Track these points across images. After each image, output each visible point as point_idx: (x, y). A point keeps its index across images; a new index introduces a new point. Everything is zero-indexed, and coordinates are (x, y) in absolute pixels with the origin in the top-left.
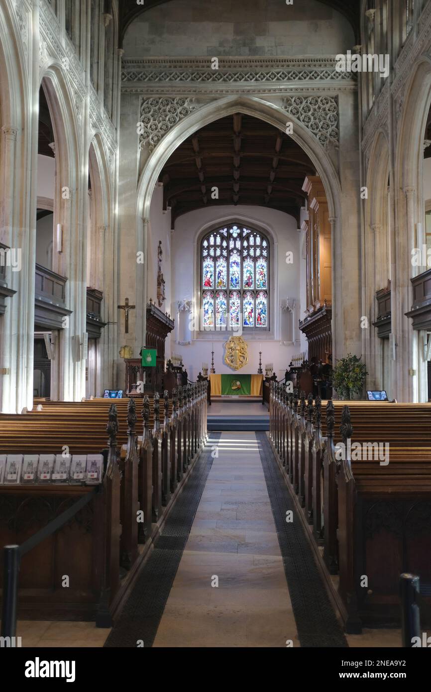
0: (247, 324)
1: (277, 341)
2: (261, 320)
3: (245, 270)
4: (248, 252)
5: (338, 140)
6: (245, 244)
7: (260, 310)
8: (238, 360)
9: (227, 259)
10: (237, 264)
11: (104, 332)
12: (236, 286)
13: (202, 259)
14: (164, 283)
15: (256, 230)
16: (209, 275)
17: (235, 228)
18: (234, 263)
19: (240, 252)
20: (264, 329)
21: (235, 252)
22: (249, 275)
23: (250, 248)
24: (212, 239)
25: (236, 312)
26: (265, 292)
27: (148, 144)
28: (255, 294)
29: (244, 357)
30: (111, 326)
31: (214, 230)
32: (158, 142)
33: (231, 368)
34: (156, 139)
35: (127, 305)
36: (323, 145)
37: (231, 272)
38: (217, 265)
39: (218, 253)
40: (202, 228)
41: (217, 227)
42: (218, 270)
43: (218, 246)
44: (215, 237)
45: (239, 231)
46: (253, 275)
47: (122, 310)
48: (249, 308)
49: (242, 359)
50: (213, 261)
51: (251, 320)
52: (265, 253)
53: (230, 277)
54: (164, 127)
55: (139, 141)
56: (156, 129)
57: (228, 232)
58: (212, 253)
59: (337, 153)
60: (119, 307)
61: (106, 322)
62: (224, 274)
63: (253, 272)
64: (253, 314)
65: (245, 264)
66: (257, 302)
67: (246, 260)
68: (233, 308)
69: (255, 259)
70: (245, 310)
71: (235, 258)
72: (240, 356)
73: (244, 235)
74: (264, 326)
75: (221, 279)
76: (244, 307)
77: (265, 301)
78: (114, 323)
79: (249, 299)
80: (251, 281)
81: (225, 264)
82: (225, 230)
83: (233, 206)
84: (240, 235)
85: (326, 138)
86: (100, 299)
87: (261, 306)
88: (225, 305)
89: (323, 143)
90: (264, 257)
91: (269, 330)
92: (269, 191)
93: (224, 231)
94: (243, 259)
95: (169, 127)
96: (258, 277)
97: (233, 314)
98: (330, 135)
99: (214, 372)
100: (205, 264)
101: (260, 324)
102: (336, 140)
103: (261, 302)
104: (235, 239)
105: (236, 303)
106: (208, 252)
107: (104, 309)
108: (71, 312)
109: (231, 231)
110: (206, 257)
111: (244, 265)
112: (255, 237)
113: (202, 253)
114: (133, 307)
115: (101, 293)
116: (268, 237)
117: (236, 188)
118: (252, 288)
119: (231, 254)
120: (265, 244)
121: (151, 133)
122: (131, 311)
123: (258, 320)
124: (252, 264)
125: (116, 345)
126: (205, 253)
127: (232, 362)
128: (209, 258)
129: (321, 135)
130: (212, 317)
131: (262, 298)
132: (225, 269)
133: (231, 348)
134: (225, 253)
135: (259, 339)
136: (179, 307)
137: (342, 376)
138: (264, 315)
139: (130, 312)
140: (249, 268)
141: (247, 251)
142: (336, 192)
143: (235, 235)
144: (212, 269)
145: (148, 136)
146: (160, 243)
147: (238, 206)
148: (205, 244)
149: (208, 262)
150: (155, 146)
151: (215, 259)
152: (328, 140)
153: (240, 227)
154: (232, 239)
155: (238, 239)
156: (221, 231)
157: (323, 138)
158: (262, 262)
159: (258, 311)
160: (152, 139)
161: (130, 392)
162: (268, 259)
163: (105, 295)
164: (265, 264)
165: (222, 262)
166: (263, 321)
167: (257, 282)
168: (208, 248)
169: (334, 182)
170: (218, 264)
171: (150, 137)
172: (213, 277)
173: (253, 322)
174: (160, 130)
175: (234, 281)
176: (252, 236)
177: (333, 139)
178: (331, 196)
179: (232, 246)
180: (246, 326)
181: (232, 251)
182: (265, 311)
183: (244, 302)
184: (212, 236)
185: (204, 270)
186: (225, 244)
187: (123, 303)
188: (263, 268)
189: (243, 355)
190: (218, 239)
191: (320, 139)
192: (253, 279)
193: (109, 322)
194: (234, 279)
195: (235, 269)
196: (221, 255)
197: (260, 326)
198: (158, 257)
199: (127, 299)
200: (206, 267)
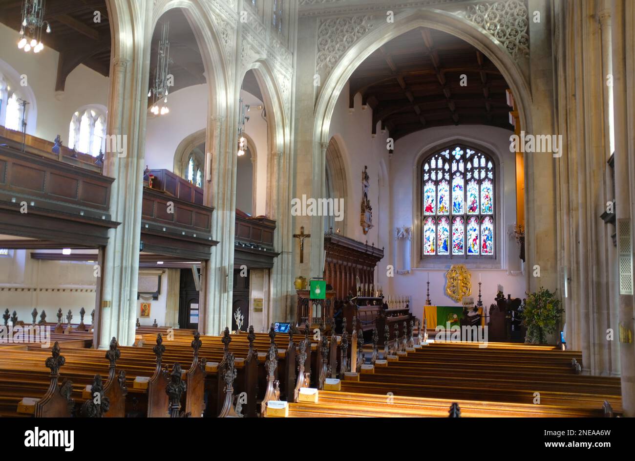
0: (471, 252)
1: (503, 270)
2: (486, 248)
3: (469, 194)
4: (472, 175)
5: (528, 47)
6: (469, 166)
7: (485, 237)
8: (460, 291)
9: (450, 182)
10: (460, 187)
11: (278, 263)
12: (459, 211)
13: (422, 183)
14: (371, 209)
15: (480, 150)
16: (430, 200)
17: (458, 149)
18: (457, 186)
19: (464, 175)
20: (490, 257)
21: (458, 174)
22: (473, 199)
23: (475, 170)
24: (433, 162)
25: (460, 239)
26: (491, 217)
27: (326, 66)
28: (480, 219)
29: (467, 287)
30: (285, 256)
31: (435, 152)
32: (335, 64)
33: (452, 299)
34: (333, 60)
35: (302, 234)
36: (511, 53)
37: (453, 197)
38: (439, 190)
39: (440, 176)
40: (423, 150)
41: (438, 148)
42: (439, 194)
43: (440, 169)
44: (437, 159)
45: (462, 152)
46: (477, 199)
47: (297, 239)
48: (473, 235)
49: (464, 289)
50: (435, 184)
51: (477, 247)
52: (490, 175)
53: (453, 202)
54: (342, 48)
55: (316, 64)
56: (334, 50)
57: (450, 153)
58: (433, 177)
59: (528, 61)
60: (295, 236)
61: (280, 252)
62: (446, 198)
63: (477, 195)
64: (478, 241)
65: (468, 187)
66: (482, 229)
67: (469, 183)
68: (457, 235)
69: (480, 182)
70: (470, 237)
71: (458, 180)
72: (463, 286)
73: (468, 156)
74: (491, 254)
75: (444, 204)
76: (468, 233)
77: (491, 227)
78: (288, 253)
79: (473, 224)
80: (475, 205)
81: (447, 188)
82: (448, 151)
83: (454, 126)
84: (463, 157)
85: (515, 45)
86: (274, 228)
87: (487, 232)
88: (447, 231)
89: (511, 51)
90: (489, 179)
91: (496, 259)
92: (488, 108)
93: (446, 154)
94: (466, 182)
95: (347, 47)
96: (483, 200)
97: (456, 241)
98: (520, 42)
99: (430, 304)
100: (426, 188)
101: (486, 252)
102: (526, 47)
103: (487, 228)
104: (458, 162)
105: (459, 230)
106: (430, 176)
107: (278, 238)
108: (218, 242)
109: (454, 153)
110: (427, 181)
111: (468, 189)
112: (479, 158)
113: (422, 176)
114: (308, 236)
115: (274, 222)
116: (493, 158)
117: (452, 106)
118: (477, 212)
119: (454, 177)
120: (490, 165)
121: (329, 55)
122: (306, 240)
123: (483, 247)
124: (477, 187)
125: (290, 276)
126: (426, 177)
127: (454, 293)
128: (430, 182)
129: (509, 43)
130: (433, 245)
131: (487, 224)
132: (448, 193)
133: (453, 278)
134: (447, 176)
135: (484, 268)
136: (398, 234)
137: (531, 313)
138: (489, 242)
139: (305, 242)
140: (473, 192)
141: (471, 173)
142: (526, 104)
143: (458, 157)
144: (434, 194)
145: (325, 59)
146: (366, 167)
147: (460, 126)
148: (426, 167)
149: (429, 187)
150: (332, 68)
151: (437, 183)
152: (517, 48)
153: (464, 148)
154: (454, 161)
155: (461, 161)
156: (443, 153)
157: (510, 46)
158: (487, 185)
159: (483, 238)
160: (330, 61)
161: (299, 326)
162: (494, 181)
163: (279, 224)
164: (490, 186)
165: (444, 186)
166: (488, 249)
167: (482, 206)
168: (429, 172)
169: (525, 93)
170: (439, 187)
171: (328, 59)
172: (434, 202)
173: (478, 250)
174: (338, 52)
175: (457, 206)
176: (476, 157)
177: (522, 46)
178: (522, 110)
179: (454, 168)
180: (470, 254)
181: (455, 173)
182: (491, 238)
183: (468, 228)
184: (433, 158)
185: (425, 194)
186: (447, 167)
187: (298, 232)
188: (489, 191)
189: (466, 286)
190: (440, 162)
191: (507, 47)
192: (478, 204)
193: (282, 252)
194: (457, 203)
195: (458, 194)
196: (443, 178)
197: (486, 254)
198: (363, 183)
199: (302, 228)
200: (426, 192)
